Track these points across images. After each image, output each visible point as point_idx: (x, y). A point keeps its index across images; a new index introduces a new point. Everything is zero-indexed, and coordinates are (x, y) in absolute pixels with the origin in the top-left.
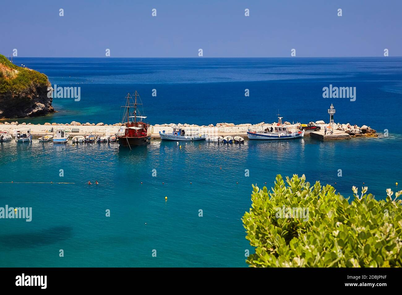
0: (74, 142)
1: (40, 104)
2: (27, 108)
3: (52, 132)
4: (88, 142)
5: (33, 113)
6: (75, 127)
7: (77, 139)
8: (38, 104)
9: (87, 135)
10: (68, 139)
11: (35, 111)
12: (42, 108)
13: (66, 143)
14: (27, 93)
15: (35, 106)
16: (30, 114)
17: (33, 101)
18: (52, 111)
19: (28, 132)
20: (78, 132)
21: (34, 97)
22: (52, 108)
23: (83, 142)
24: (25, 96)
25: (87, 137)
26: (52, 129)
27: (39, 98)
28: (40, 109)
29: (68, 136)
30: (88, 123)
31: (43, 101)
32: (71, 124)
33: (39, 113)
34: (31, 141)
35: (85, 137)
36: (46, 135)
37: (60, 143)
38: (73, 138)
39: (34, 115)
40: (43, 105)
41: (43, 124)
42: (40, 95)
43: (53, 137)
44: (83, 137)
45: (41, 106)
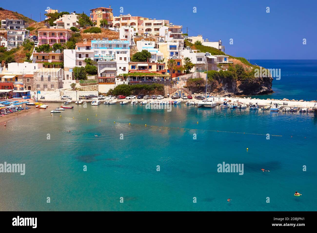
0: (283, 111)
1: (265, 87)
2: (257, 89)
3: (271, 104)
4: (293, 111)
5: (260, 92)
6: (285, 102)
7: (285, 109)
8: (263, 87)
9: (293, 107)
10: (280, 109)
11: (262, 91)
12: (266, 90)
13: (278, 111)
14: (257, 81)
15: (261, 89)
16: (259, 93)
17: (261, 86)
18: (272, 92)
19: (256, 104)
20: (287, 105)
21: (261, 83)
22: (272, 90)
23: (289, 111)
24: (256, 82)
25: (292, 108)
26: (271, 102)
27: (265, 83)
28: (265, 90)
29: (280, 107)
30: (293, 100)
31: (267, 85)
32: (283, 100)
33: (264, 93)
34: (258, 109)
35: (291, 108)
36: (266, 106)
37: (274, 111)
38: (283, 108)
39: (261, 94)
40: (266, 88)
41: (266, 99)
42: (265, 82)
43: (270, 107)
44: (290, 108)
45: (265, 88)
